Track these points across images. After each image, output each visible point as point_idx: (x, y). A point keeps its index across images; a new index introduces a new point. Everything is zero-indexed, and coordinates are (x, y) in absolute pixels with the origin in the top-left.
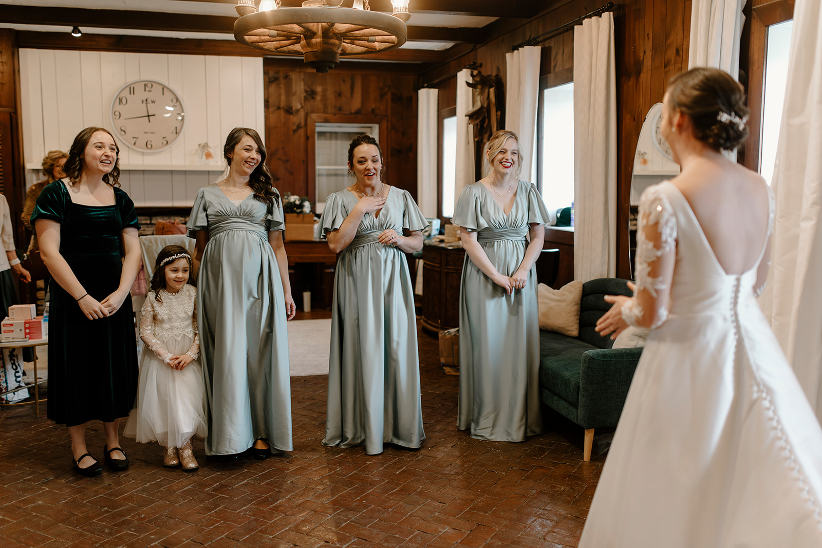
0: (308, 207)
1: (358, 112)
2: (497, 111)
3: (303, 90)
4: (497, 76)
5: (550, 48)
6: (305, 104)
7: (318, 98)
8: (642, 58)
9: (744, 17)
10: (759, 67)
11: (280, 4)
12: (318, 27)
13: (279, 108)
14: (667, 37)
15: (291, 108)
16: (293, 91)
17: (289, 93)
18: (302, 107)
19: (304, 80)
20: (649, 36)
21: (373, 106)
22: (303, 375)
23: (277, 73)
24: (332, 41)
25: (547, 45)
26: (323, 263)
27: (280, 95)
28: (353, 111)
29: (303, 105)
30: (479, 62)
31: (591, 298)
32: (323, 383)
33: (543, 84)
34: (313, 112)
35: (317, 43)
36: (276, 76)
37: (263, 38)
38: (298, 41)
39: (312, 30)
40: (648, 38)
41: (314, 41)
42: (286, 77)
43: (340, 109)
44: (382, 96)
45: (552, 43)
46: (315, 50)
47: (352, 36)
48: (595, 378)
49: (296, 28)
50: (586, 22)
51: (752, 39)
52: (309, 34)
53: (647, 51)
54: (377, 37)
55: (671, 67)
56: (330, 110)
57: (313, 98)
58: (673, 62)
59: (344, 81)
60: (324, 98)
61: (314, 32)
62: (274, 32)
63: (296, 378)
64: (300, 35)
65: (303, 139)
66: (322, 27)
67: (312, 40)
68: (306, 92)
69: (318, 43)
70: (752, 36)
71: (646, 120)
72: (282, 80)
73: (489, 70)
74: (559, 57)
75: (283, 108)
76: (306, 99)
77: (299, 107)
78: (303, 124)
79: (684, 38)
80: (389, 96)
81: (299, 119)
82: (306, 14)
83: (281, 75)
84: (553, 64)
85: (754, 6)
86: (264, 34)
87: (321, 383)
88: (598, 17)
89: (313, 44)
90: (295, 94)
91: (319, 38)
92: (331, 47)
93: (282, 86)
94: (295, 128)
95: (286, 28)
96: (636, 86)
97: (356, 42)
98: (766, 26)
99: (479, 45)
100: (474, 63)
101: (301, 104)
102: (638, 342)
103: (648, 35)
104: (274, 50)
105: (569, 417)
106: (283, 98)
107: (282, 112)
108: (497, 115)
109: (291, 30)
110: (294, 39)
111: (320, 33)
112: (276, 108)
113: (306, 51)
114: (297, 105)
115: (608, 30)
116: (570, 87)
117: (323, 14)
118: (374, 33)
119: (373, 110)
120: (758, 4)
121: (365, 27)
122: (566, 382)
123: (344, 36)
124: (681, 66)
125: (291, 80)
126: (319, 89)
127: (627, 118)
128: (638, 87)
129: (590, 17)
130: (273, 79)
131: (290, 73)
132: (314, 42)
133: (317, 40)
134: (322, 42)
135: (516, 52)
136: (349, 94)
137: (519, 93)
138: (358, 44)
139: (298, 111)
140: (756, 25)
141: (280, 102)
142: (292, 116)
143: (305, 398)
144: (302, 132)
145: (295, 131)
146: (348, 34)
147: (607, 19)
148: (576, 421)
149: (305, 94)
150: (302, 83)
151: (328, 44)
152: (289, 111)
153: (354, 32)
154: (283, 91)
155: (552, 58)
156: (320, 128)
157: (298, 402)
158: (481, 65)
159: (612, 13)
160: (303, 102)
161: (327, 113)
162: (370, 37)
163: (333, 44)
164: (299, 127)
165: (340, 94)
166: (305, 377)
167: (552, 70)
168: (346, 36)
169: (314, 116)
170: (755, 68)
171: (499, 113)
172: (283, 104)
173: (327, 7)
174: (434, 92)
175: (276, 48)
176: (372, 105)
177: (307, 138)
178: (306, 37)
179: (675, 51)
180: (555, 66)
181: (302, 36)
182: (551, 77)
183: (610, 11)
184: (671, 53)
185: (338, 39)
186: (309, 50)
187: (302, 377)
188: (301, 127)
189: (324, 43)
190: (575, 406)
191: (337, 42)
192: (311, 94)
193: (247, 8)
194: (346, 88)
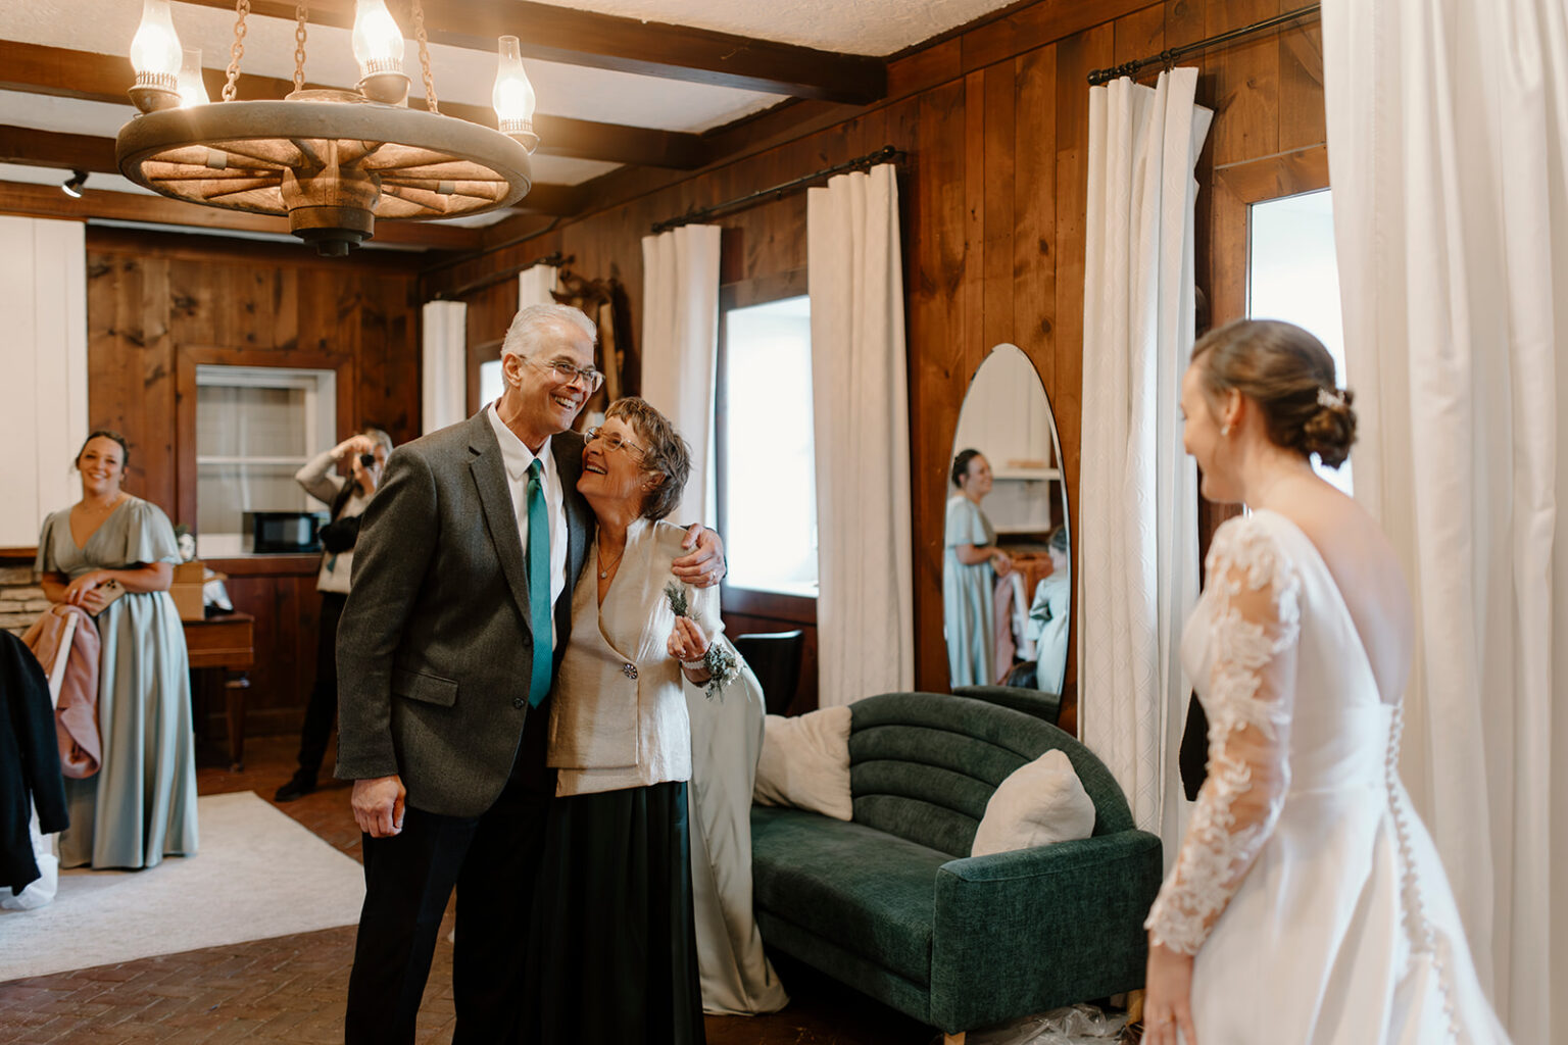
0: (188, 548)
1: (291, 346)
2: (617, 350)
3: (168, 297)
4: (613, 281)
5: (739, 230)
6: (172, 326)
7: (203, 314)
8: (960, 257)
9: (1197, 185)
10: (1235, 282)
11: (234, 92)
12: (327, 150)
13: (112, 333)
14: (1018, 216)
15: (141, 334)
16: (146, 298)
17: (136, 300)
18: (166, 332)
19: (169, 275)
20: (976, 214)
21: (323, 334)
22: (229, 941)
23: (109, 257)
24: (362, 185)
25: (732, 223)
26: (224, 669)
27: (115, 306)
28: (281, 341)
29: (168, 327)
30: (566, 253)
31: (874, 734)
32: (284, 960)
33: (728, 299)
34: (190, 342)
35: (325, 189)
36: (105, 264)
37: (184, 168)
38: (275, 178)
39: (317, 157)
40: (974, 219)
41: (318, 182)
42: (129, 267)
43: (251, 338)
44: (343, 314)
45: (744, 221)
46: (321, 203)
47: (403, 177)
48: (968, 921)
49: (280, 149)
50: (836, 181)
51: (1218, 229)
52: (307, 167)
53: (971, 242)
54: (457, 182)
55: (1029, 276)
56: (227, 341)
57: (191, 314)
58: (1033, 265)
59: (260, 281)
60: (216, 318)
61: (321, 162)
62: (220, 156)
63: (214, 953)
64: (280, 167)
65: (167, 400)
66: (341, 152)
67: (315, 180)
68: (176, 300)
69: (330, 187)
70: (1218, 223)
71: (976, 379)
72: (119, 273)
73: (594, 269)
74: (763, 248)
75: (122, 332)
76: (174, 315)
77: (159, 330)
78: (167, 368)
79: (1059, 221)
80: (357, 315)
81: (155, 357)
82: (322, 117)
83: (118, 263)
84: (746, 263)
85: (1218, 165)
86: (196, 159)
87: (279, 961)
88: (861, 173)
89: (316, 190)
90: (149, 303)
91: (330, 176)
92: (359, 198)
93: (118, 285)
94: (149, 375)
95: (256, 148)
96: (949, 313)
97: (406, 191)
98: (1247, 204)
99: (568, 220)
100: (559, 256)
101: (164, 325)
102: (1035, 834)
103: (973, 212)
104: (202, 200)
105: (903, 1008)
106: (122, 312)
107: (119, 341)
108: (617, 360)
109: (267, 154)
110: (264, 177)
111: (334, 165)
112: (106, 332)
113: (295, 205)
114: (153, 327)
115: (886, 199)
116: (800, 307)
117: (363, 120)
118: (459, 173)
119: (323, 344)
120: (1226, 163)
121: (449, 156)
122: (898, 934)
123: (389, 175)
124: (1052, 274)
125: (141, 273)
126: (204, 295)
127: (930, 374)
128: (953, 312)
129: (846, 171)
130: (99, 271)
131: (140, 260)
132: (319, 186)
133: (328, 180)
134: (338, 186)
135: (666, 235)
136: (271, 309)
137: (676, 317)
138: (408, 197)
139: (156, 340)
140: (1222, 201)
141: (114, 319)
142: (141, 351)
143: (254, 1004)
144: (165, 384)
145: (148, 383)
146: (397, 172)
147: (883, 177)
148: (923, 1018)
149: (173, 305)
150: (166, 282)
151: (354, 191)
152: (136, 339)
153: (410, 169)
154: (121, 298)
155: (746, 252)
156: (208, 376)
157: (240, 1019)
158: (571, 260)
159: (893, 167)
160: (167, 320)
161: (222, 346)
162: (441, 182)
163: (365, 194)
164: (158, 374)
165: (251, 308)
166: (235, 947)
167: (746, 272)
168: (392, 176)
169: (191, 351)
170: (1228, 281)
171: (621, 355)
172: (121, 324)
173: (371, 104)
174: (457, 311)
175: (207, 197)
176: (321, 331)
177: (177, 397)
178: (298, 172)
179: (1037, 244)
180: (752, 267)
181: (287, 169)
182: (744, 287)
183: (889, 163)
184: (1029, 249)
185: (374, 181)
186: (305, 202)
187: (227, 947)
188: (163, 375)
189: (344, 188)
190: (923, 984)
191: (372, 187)
192: (186, 305)
193: (163, 95)
194: (263, 295)
